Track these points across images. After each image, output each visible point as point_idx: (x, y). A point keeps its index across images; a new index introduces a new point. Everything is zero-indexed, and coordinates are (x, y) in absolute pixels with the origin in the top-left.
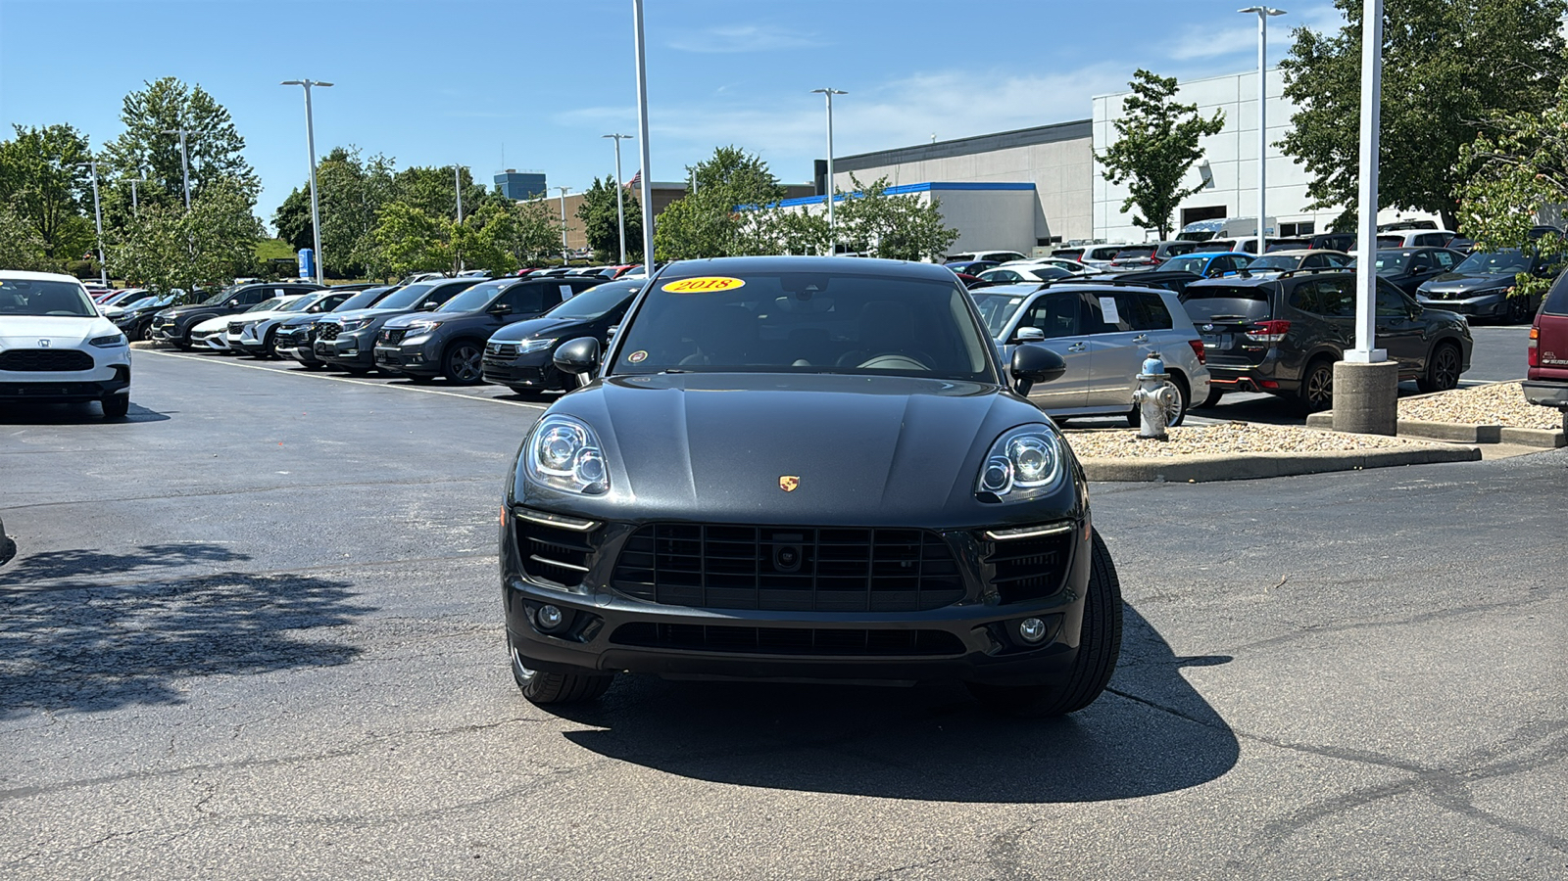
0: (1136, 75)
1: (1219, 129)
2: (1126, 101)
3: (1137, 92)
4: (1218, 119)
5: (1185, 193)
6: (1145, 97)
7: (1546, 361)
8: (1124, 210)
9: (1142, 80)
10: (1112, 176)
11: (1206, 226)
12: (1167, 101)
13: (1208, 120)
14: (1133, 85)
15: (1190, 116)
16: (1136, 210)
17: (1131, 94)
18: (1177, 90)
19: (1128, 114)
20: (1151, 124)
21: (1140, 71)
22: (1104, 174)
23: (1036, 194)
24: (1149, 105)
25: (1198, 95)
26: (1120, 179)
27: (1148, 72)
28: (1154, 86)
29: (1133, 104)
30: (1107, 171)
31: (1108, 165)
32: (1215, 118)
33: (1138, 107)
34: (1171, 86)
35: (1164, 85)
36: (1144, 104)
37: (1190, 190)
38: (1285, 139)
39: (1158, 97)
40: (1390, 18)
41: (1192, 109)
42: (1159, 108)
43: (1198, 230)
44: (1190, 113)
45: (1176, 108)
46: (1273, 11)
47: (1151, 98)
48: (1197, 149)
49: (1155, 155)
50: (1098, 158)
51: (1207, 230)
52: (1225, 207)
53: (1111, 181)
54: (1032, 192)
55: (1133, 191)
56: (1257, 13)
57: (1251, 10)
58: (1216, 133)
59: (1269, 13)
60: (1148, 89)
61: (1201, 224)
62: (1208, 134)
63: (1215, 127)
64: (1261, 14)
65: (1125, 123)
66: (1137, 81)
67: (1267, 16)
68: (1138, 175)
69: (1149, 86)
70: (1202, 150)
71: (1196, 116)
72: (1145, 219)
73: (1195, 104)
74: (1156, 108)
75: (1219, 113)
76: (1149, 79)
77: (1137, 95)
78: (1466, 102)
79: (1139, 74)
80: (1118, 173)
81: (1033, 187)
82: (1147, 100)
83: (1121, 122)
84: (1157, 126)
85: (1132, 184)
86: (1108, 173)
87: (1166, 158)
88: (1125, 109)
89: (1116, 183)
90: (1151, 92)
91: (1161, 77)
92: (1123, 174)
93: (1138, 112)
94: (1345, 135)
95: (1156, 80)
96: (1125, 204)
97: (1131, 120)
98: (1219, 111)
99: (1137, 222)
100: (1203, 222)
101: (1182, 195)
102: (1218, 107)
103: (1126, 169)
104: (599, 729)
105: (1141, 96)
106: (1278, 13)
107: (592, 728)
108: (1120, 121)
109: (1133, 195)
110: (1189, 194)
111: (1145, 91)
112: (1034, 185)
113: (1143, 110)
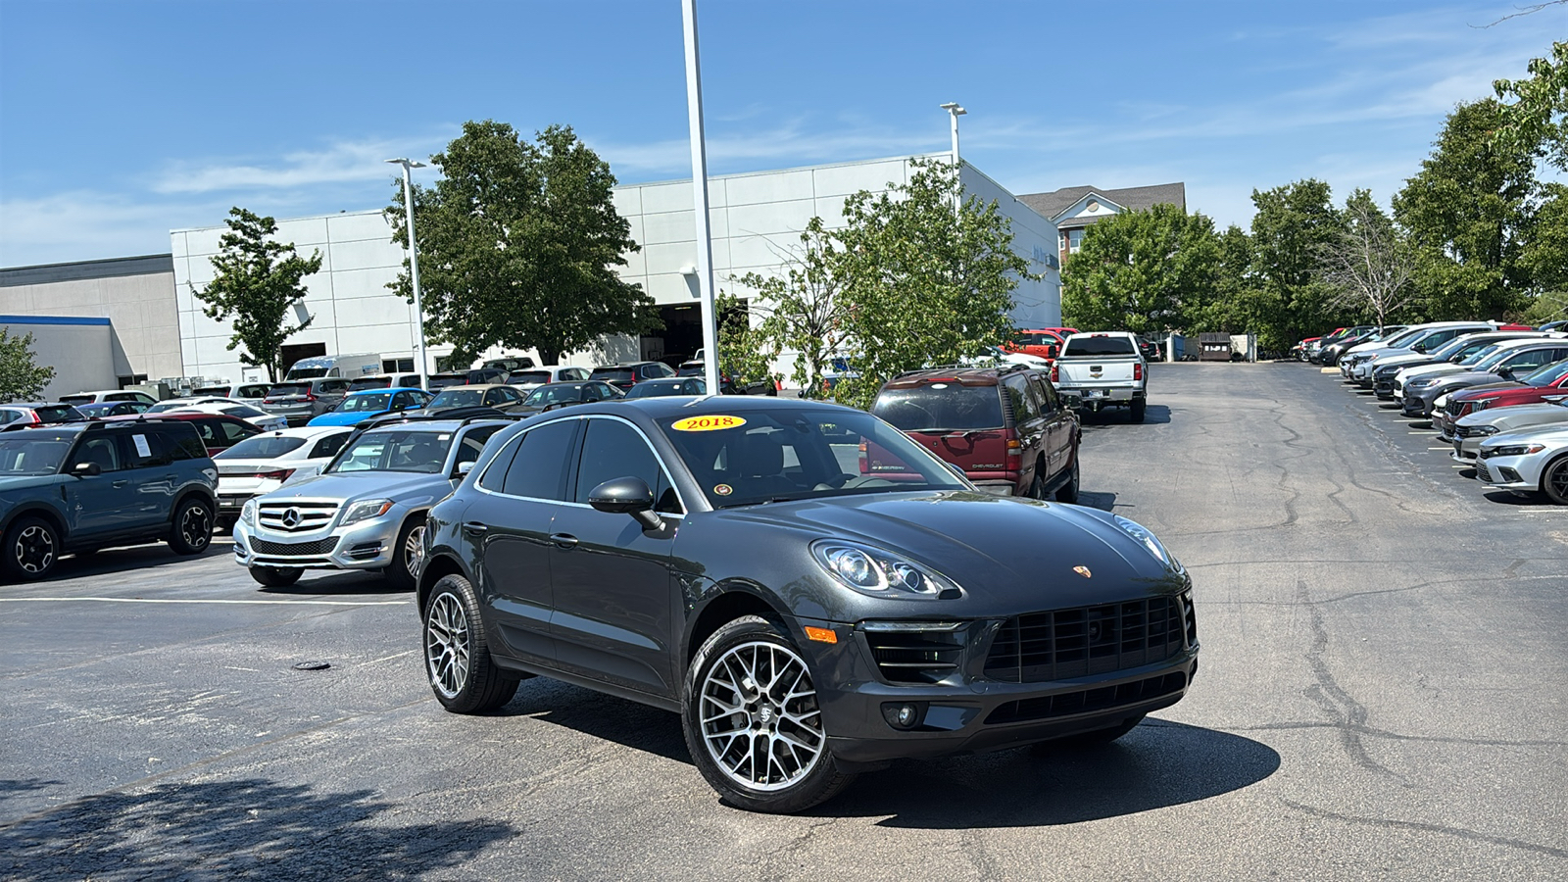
0: (232, 212)
1: (317, 269)
2: (223, 237)
3: (234, 229)
4: (316, 259)
5: (291, 331)
6: (244, 234)
7: (875, 468)
8: (231, 348)
9: (239, 218)
10: (214, 313)
11: (316, 363)
12: (266, 239)
13: (307, 259)
14: (230, 222)
15: (289, 255)
16: (243, 347)
17: (228, 231)
18: (276, 229)
19: (224, 251)
20: (251, 262)
21: (235, 208)
22: (205, 311)
23: (112, 331)
24: (247, 243)
25: (296, 235)
26: (222, 315)
27: (245, 210)
28: (251, 223)
29: (231, 241)
30: (208, 307)
31: (208, 301)
32: (314, 258)
33: (237, 244)
34: (269, 225)
35: (262, 223)
36: (242, 241)
37: (295, 328)
38: (398, 280)
39: (255, 234)
40: (480, 177)
41: (290, 248)
42: (260, 247)
43: (309, 367)
44: (288, 252)
45: (277, 248)
46: (415, 163)
47: (250, 235)
48: (299, 288)
49: (257, 293)
50: (197, 295)
51: (317, 367)
52: (323, 344)
53: (214, 318)
54: (108, 327)
55: (236, 328)
56: (401, 164)
57: (397, 161)
58: (315, 272)
59: (412, 166)
60: (246, 227)
61: (311, 361)
62: (307, 273)
63: (314, 267)
64: (404, 165)
65: (223, 260)
66: (234, 218)
67: (411, 168)
68: (240, 312)
69: (246, 224)
70: (305, 289)
71: (295, 256)
72: (252, 357)
73: (293, 244)
74: (257, 246)
75: (316, 254)
76: (247, 216)
77: (235, 232)
78: (558, 255)
79: (235, 211)
80: (220, 311)
81: (107, 322)
82: (245, 237)
83: (219, 259)
84: (256, 264)
85: (236, 321)
86: (210, 311)
87: (270, 296)
88: (221, 246)
89: (219, 320)
90: (249, 229)
91: (257, 216)
92: (225, 311)
93: (236, 249)
94: (457, 280)
95: (252, 218)
96: (232, 341)
97: (229, 257)
98: (317, 251)
99: (245, 359)
100: (314, 359)
101: (288, 332)
102: (315, 247)
103: (228, 306)
104: (892, 816)
105: (239, 234)
106: (419, 165)
107: (887, 817)
108: (217, 257)
109: (238, 333)
110: (295, 331)
111: (244, 229)
112: (109, 320)
113: (241, 248)
